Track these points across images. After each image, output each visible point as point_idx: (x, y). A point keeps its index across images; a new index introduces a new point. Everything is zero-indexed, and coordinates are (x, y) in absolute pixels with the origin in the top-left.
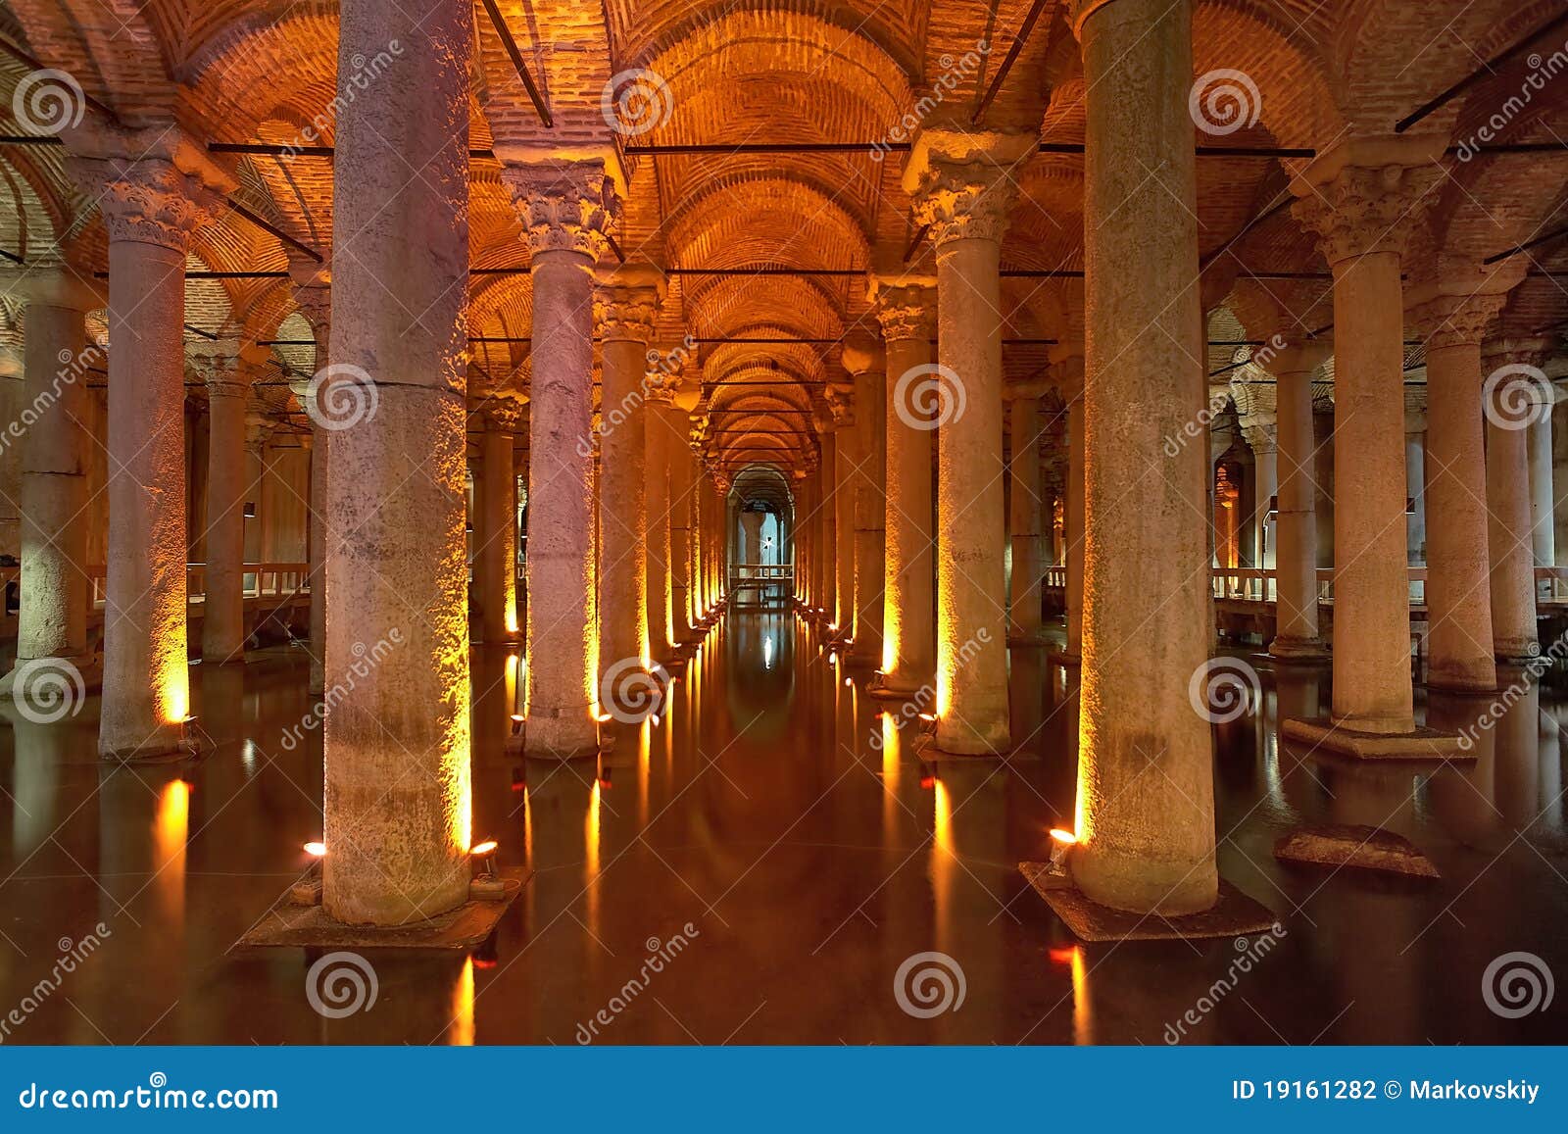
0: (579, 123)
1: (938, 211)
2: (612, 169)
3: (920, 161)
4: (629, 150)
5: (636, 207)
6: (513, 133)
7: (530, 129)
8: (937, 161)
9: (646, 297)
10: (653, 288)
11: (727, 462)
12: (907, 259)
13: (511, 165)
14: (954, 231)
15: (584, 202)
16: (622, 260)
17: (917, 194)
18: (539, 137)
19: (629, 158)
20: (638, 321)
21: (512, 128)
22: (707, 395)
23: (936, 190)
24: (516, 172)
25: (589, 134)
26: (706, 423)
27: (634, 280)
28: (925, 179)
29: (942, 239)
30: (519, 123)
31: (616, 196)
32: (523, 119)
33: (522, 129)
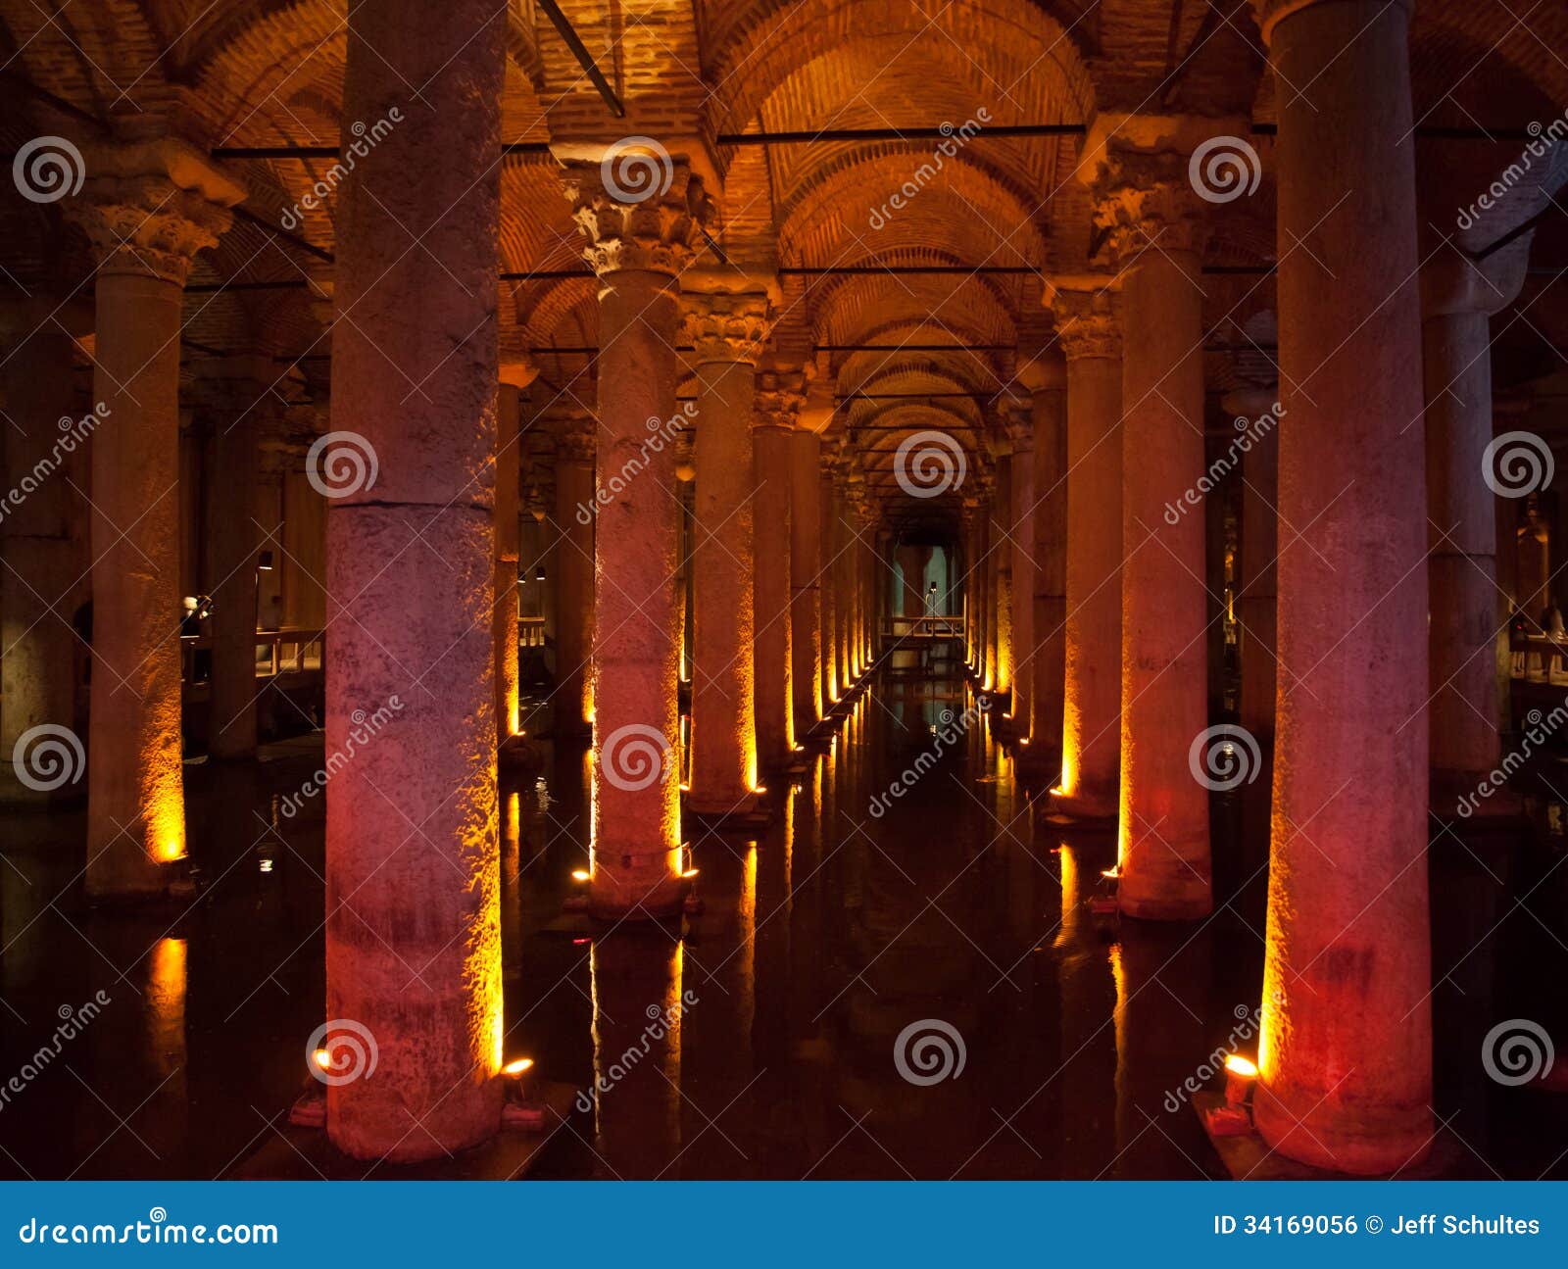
0: (658, 111)
1: (1121, 212)
2: (701, 166)
3: (1097, 150)
4: (723, 140)
5: (740, 193)
6: (574, 125)
7: (597, 119)
8: (1118, 149)
9: (756, 306)
10: (763, 294)
11: (876, 486)
12: (1092, 253)
13: (574, 165)
14: (1139, 239)
15: (663, 209)
16: (724, 260)
17: (1095, 187)
18: (607, 129)
19: (725, 148)
20: (741, 337)
21: (573, 119)
22: (846, 409)
23: (1118, 187)
24: (579, 173)
25: (670, 124)
26: (844, 443)
27: (737, 286)
28: (1104, 171)
29: (1126, 250)
30: (581, 113)
31: (706, 196)
32: (587, 108)
33: (586, 119)
